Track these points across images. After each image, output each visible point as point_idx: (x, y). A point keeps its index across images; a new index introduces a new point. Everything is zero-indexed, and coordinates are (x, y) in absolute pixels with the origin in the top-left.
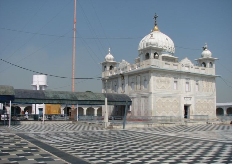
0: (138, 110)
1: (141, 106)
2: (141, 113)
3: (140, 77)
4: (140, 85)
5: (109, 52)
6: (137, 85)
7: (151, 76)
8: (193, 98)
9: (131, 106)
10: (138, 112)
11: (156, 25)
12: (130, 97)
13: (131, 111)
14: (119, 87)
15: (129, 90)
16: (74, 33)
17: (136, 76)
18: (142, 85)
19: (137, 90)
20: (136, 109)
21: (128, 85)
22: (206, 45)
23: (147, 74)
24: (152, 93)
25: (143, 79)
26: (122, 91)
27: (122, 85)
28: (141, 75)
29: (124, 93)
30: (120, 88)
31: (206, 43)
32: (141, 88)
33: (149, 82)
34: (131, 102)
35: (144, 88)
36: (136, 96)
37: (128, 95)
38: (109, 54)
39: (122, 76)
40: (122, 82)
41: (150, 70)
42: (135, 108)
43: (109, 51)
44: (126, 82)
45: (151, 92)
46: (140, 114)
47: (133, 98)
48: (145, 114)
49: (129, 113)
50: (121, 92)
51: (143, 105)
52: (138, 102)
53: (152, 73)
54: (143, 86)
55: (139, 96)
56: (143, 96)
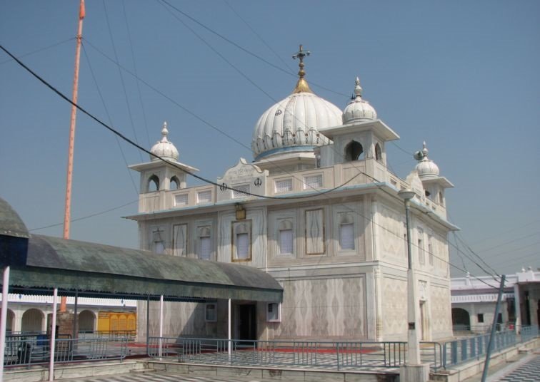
0: (315, 317)
1: (330, 304)
2: (329, 328)
3: (324, 212)
4: (320, 239)
5: (164, 134)
6: (309, 240)
7: (372, 213)
8: (428, 283)
9: (280, 305)
10: (313, 325)
11: (302, 75)
12: (274, 275)
13: (280, 319)
14: (222, 244)
15: (270, 255)
16: (79, 49)
17: (302, 211)
18: (332, 237)
19: (306, 254)
20: (304, 314)
21: (265, 237)
22: (424, 147)
23: (352, 206)
24: (380, 263)
25: (338, 219)
26: (236, 257)
27: (235, 236)
28: (327, 208)
29: (249, 262)
30: (229, 247)
31: (424, 143)
32: (325, 248)
33: (366, 230)
34: (282, 291)
35: (338, 248)
36: (304, 274)
37: (267, 270)
38: (165, 139)
39: (240, 208)
40: (238, 227)
41: (368, 194)
42: (298, 310)
43: (165, 130)
44: (255, 229)
45: (377, 261)
46: (324, 331)
47: (290, 279)
48: (347, 330)
49: (270, 328)
50: (233, 261)
51: (335, 301)
52: (312, 291)
53: (375, 203)
54: (337, 243)
55: (321, 273)
56: (337, 272)
